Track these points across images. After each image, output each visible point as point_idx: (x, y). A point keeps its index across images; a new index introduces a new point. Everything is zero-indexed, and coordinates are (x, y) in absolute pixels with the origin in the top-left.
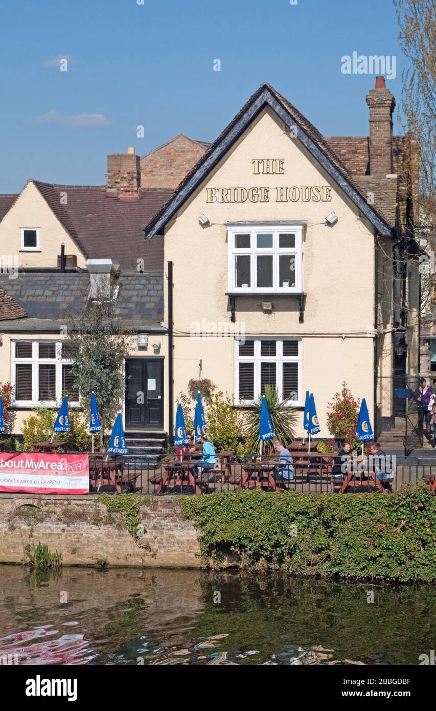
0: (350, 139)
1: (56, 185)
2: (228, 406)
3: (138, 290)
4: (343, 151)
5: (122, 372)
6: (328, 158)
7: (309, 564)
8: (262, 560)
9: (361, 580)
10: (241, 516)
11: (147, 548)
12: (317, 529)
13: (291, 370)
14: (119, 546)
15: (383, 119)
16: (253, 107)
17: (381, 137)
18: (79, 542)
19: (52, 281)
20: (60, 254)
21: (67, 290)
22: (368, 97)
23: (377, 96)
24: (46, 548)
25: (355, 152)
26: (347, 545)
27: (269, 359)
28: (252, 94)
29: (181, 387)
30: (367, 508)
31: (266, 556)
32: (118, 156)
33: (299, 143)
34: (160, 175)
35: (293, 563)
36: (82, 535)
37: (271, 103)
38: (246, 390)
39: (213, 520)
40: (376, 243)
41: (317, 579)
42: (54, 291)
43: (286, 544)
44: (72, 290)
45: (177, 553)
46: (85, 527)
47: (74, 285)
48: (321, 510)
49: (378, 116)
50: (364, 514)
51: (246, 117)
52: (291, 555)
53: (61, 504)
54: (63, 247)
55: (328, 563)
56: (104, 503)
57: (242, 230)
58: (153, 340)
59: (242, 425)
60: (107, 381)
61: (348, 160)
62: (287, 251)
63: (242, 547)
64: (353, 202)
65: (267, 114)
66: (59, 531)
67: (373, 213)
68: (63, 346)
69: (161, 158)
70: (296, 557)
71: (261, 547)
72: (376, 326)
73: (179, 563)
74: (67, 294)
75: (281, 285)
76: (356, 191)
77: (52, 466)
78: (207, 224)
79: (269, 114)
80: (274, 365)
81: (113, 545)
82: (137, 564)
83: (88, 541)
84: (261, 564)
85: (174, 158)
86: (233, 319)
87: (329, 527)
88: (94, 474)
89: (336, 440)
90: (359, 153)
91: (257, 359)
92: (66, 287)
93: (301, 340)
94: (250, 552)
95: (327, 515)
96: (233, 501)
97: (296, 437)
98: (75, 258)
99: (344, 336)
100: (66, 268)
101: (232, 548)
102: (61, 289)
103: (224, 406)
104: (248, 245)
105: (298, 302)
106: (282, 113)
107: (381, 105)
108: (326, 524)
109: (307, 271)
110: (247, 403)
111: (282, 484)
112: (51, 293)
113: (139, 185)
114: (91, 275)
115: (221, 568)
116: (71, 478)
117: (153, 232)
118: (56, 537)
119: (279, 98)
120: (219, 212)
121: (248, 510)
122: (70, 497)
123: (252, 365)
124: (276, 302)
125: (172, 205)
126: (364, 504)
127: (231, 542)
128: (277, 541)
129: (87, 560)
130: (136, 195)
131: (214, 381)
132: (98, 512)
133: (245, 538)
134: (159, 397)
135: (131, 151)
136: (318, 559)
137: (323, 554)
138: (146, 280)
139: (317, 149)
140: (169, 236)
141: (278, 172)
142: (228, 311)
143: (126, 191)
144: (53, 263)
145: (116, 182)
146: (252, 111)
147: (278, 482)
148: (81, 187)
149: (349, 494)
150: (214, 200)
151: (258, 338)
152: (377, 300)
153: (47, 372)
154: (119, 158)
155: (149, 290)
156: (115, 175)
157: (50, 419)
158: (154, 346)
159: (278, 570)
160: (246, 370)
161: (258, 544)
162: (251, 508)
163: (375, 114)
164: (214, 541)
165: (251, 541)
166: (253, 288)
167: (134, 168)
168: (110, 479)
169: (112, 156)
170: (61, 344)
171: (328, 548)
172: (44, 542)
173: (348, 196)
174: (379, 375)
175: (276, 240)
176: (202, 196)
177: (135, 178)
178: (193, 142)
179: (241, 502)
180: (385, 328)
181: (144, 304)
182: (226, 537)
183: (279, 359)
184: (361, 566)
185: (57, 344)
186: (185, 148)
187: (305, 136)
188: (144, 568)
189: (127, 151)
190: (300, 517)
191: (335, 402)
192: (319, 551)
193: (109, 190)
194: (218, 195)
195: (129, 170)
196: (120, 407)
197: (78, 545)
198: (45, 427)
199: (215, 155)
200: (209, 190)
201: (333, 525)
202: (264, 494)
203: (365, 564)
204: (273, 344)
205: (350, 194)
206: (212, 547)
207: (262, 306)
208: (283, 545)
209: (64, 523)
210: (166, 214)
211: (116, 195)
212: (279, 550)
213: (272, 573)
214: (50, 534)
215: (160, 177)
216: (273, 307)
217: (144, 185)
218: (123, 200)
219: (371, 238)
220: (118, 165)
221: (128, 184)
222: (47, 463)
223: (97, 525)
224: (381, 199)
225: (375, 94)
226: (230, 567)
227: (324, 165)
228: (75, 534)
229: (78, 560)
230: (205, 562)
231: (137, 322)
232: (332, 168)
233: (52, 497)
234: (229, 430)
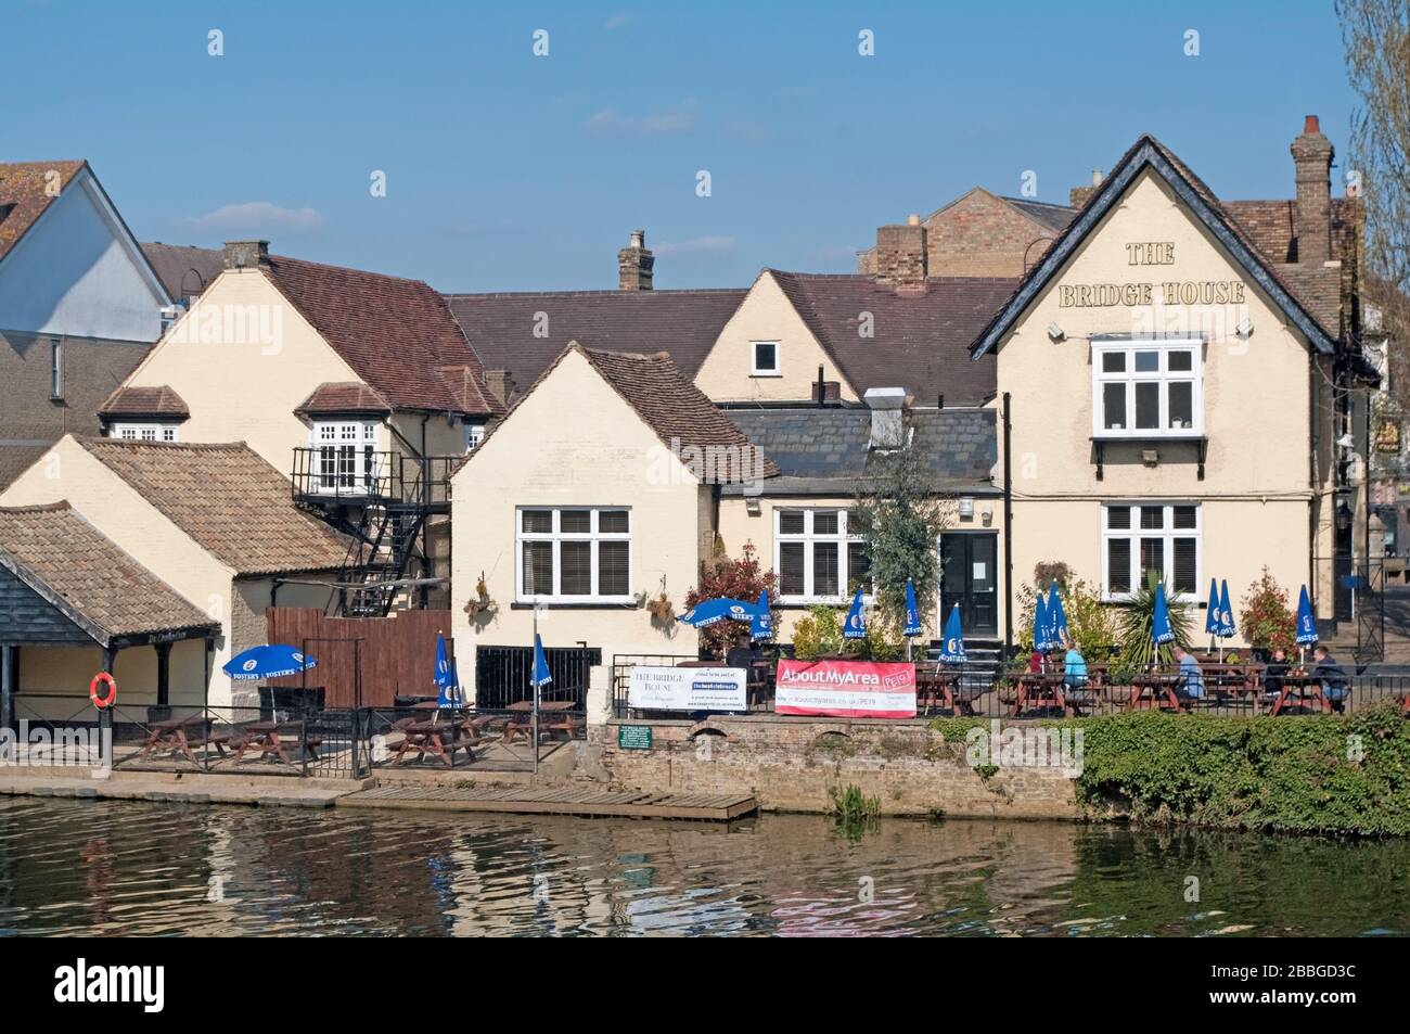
0: (1262, 203)
1: (798, 275)
2: (1092, 602)
3: (944, 433)
4: (1252, 222)
5: (935, 554)
6: (1239, 242)
7: (1230, 813)
8: (1164, 808)
9: (1304, 833)
10: (1132, 746)
11: (1000, 792)
12: (1240, 764)
13: (1185, 548)
14: (960, 788)
15: (1316, 178)
16: (1128, 168)
17: (1313, 206)
18: (904, 782)
19: (812, 420)
20: (817, 380)
21: (836, 434)
22: (1294, 147)
23: (1308, 145)
24: (858, 791)
25: (1270, 224)
26: (1283, 786)
27: (1152, 533)
28: (1127, 150)
29: (1024, 576)
30: (1310, 735)
31: (1170, 801)
32: (895, 228)
33: (1197, 219)
34: (944, 252)
35: (1207, 811)
36: (908, 773)
37: (1154, 163)
38: (1119, 579)
39: (1093, 752)
40: (1312, 363)
41: (1242, 833)
42: (816, 437)
43: (1197, 786)
44: (844, 435)
45: (1042, 798)
46: (913, 762)
47: (846, 427)
48: (1247, 737)
49: (1309, 174)
50: (1307, 743)
51: (1118, 183)
52: (1203, 800)
53: (879, 731)
54: (821, 370)
55: (1257, 812)
56: (940, 729)
57: (1114, 347)
58: (982, 506)
59: (1113, 629)
60: (916, 566)
61: (1261, 235)
62: (1180, 376)
63: (1136, 789)
64: (1278, 304)
65: (1147, 179)
66: (877, 768)
67: (1306, 320)
68: (849, 516)
69: (946, 225)
70: (1210, 803)
71: (1163, 788)
72: (1312, 484)
73: (1046, 813)
74: (836, 441)
75: (1171, 426)
76: (1282, 288)
77: (863, 678)
78: (1060, 338)
79: (1151, 178)
80: (1159, 541)
81: (953, 788)
82: (986, 814)
83: (917, 782)
84: (1163, 812)
85: (967, 224)
86: (1100, 476)
87: (1258, 761)
88: (923, 690)
89: (1254, 650)
90: (1277, 225)
91: (1135, 533)
92: (833, 430)
93: (1200, 504)
94: (1148, 796)
95: (1254, 745)
96: (1121, 726)
97: (1193, 647)
98: (836, 386)
99: (1264, 498)
100: (825, 402)
101: (1122, 790)
102: (827, 434)
103: (1088, 601)
104: (1122, 368)
105: (1196, 449)
106: (1171, 176)
107: (1313, 157)
108: (1253, 758)
109: (1210, 404)
110: (1120, 597)
111: (1187, 703)
112: (812, 440)
113: (926, 273)
114: (874, 413)
115: (1105, 820)
116: (890, 695)
117: (982, 351)
118: (873, 776)
119: (1168, 156)
120: (1078, 322)
121: (1142, 738)
122: (891, 721)
123: (1127, 541)
124: (1163, 451)
125: (1009, 311)
126: (1307, 730)
127: (1121, 781)
128: (1186, 780)
129: (915, 809)
130: (921, 288)
131: (1071, 565)
132: (930, 742)
133: (1140, 777)
134: (991, 589)
135: (913, 221)
136: (1243, 805)
137: (1251, 799)
138: (954, 418)
139: (1224, 228)
140: (1003, 357)
141: (1164, 261)
142: (1092, 463)
143: (907, 282)
144: (807, 395)
145: (892, 269)
146: (1128, 173)
147: (1182, 700)
148: (836, 276)
149: (1286, 717)
150: (1071, 302)
151: (1136, 503)
152: (1313, 446)
153: (826, 552)
154: (895, 232)
155: (960, 434)
156: (889, 259)
157: (832, 622)
158: (983, 514)
159: (1186, 822)
160: (1119, 549)
161: (1158, 784)
162: (1147, 735)
163: (1305, 172)
164: (1095, 782)
165: (1148, 780)
166: (1131, 430)
167: (919, 247)
168: (945, 698)
169: (884, 229)
170: (846, 513)
171: (1256, 790)
172: (855, 783)
173: (1270, 295)
174: (1315, 556)
175: (1164, 361)
176: (1053, 298)
177: (920, 261)
178: (996, 199)
179: (1133, 726)
180: (1322, 487)
181: (953, 454)
182: (1114, 774)
183: (1168, 533)
184: (1305, 814)
185: (840, 514)
186: (983, 209)
187: (1205, 210)
188: (996, 819)
189: (908, 221)
190: (1217, 748)
191: (1252, 595)
192: (1244, 793)
193: (880, 281)
194: (1077, 295)
195: (912, 249)
196: (933, 605)
197: (903, 788)
198: (823, 633)
199: (1072, 239)
200: (1063, 288)
201: (1264, 760)
202: (1165, 716)
203: (1309, 811)
204: (1158, 511)
205: (1273, 292)
206: (1091, 790)
207: (1142, 456)
208: (1192, 787)
209: (883, 757)
210: (1001, 323)
211: (890, 288)
212: (1188, 794)
213: (1176, 825)
214: (864, 772)
215: (943, 255)
216: (1158, 456)
217: (932, 271)
218: (901, 295)
219: (1304, 357)
220: (894, 242)
221: (909, 272)
222: (857, 676)
223: (929, 760)
224: (1317, 298)
225: (1305, 141)
226: (1117, 818)
227: (1234, 252)
228: (898, 772)
229: (904, 808)
230: (1082, 810)
231: (944, 482)
232: (1245, 254)
233: (866, 721)
234: (1096, 636)
